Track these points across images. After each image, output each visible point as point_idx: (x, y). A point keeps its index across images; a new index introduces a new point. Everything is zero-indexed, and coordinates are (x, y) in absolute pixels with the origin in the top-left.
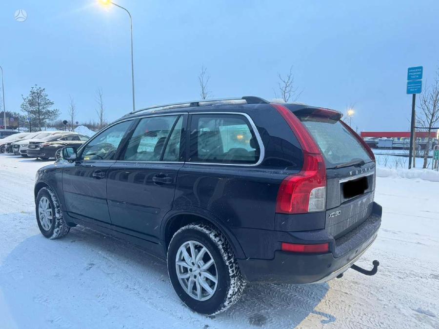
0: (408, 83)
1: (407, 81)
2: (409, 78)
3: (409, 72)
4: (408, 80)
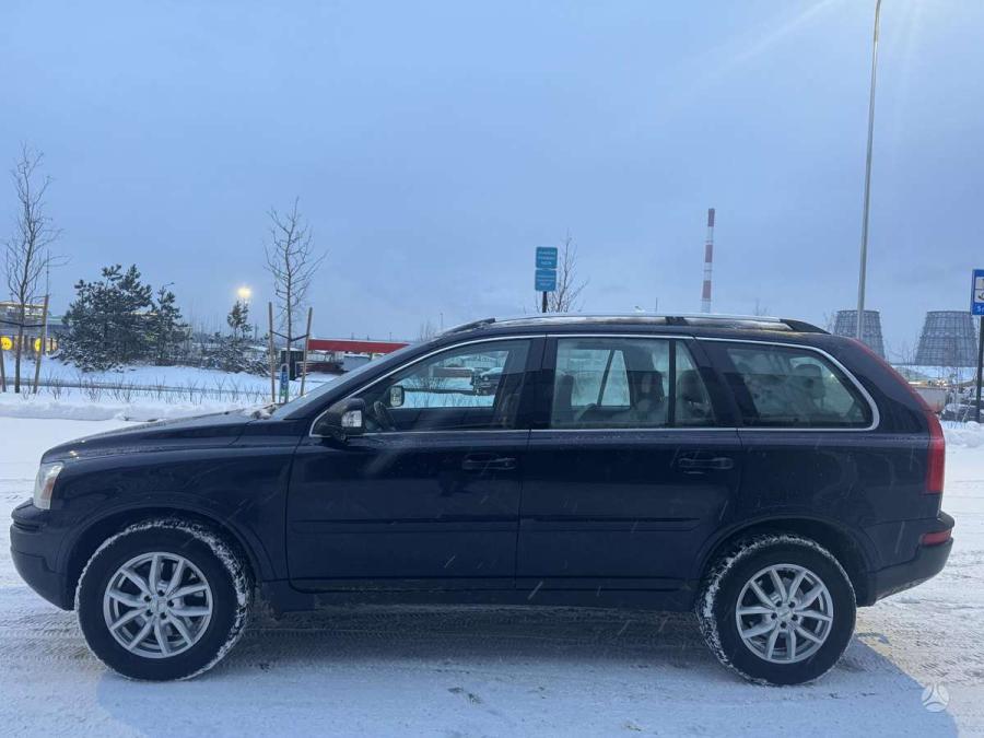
0: (537, 273)
1: (535, 269)
2: (538, 264)
3: (537, 255)
4: (537, 266)
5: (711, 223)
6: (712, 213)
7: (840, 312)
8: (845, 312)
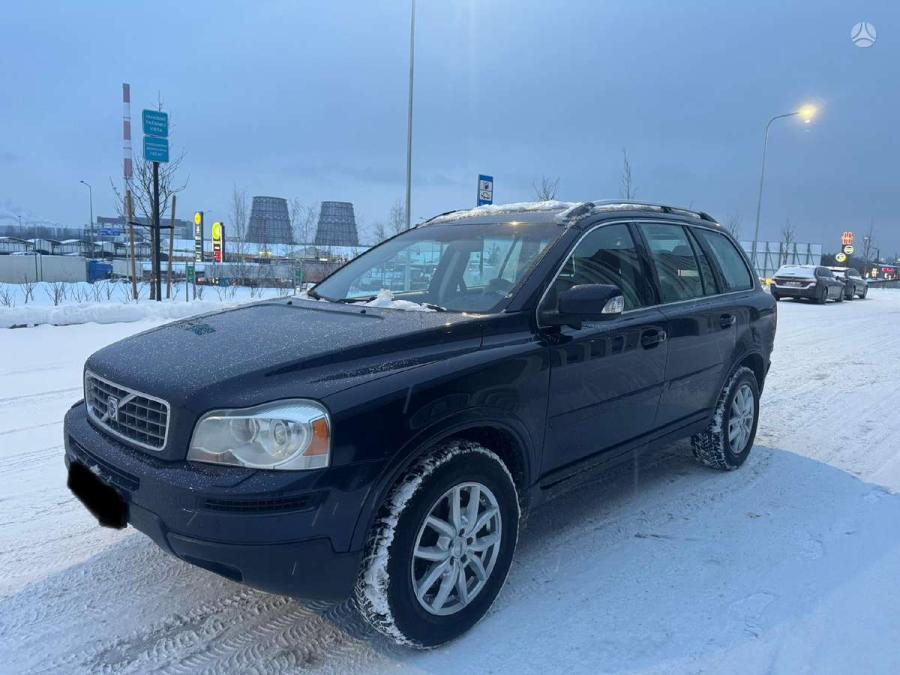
5: (127, 98)
6: (126, 88)
7: (255, 198)
8: (260, 197)
